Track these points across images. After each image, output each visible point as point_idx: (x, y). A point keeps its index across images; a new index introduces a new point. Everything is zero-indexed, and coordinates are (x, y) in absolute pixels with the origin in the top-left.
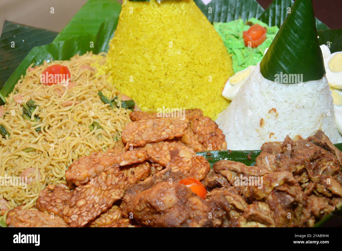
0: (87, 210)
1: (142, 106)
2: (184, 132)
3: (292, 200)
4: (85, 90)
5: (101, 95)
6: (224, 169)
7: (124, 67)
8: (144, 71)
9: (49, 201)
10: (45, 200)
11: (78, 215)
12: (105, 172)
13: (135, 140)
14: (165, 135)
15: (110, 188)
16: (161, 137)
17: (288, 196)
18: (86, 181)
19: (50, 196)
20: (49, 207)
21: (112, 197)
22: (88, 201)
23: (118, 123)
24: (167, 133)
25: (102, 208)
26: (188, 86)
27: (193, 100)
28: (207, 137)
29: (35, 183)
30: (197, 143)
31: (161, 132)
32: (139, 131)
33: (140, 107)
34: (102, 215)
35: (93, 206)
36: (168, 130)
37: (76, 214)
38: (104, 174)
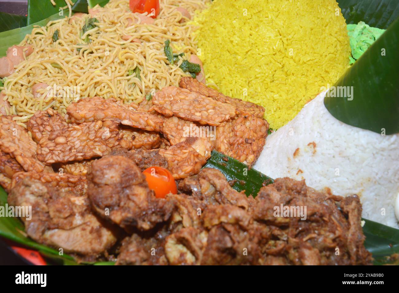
0: (63, 150)
1: (209, 77)
2: (220, 124)
3: (229, 245)
4: (156, 32)
5: (168, 44)
6: (204, 178)
7: (212, 26)
8: (227, 38)
9: (40, 124)
10: (36, 121)
11: (50, 150)
12: (103, 122)
13: (163, 107)
14: (197, 116)
15: (97, 139)
16: (192, 117)
17: (227, 238)
18: (80, 122)
19: (44, 120)
20: (35, 129)
21: (94, 150)
22: (69, 142)
23: (163, 81)
24: (202, 116)
25: (78, 156)
26: (266, 78)
27: (265, 96)
28: (238, 141)
29: (39, 100)
30: (225, 141)
31: (197, 111)
32: (174, 100)
33: (207, 77)
34: (77, 164)
35: (70, 149)
36: (205, 112)
37: (48, 148)
38: (100, 123)
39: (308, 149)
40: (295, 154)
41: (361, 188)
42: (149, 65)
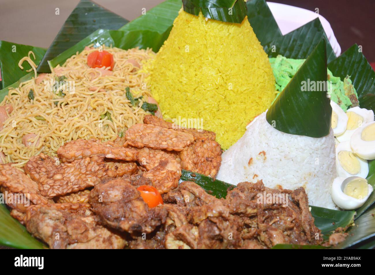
0: (61, 184)
1: (165, 114)
2: (183, 148)
3: (217, 232)
4: (116, 81)
5: (128, 89)
6: (185, 189)
7: (162, 72)
8: (176, 80)
9: (35, 167)
10: (32, 165)
11: (50, 186)
12: (90, 158)
13: (135, 141)
14: (164, 145)
15: (88, 173)
16: (160, 146)
17: (215, 228)
18: (71, 160)
19: (39, 164)
20: (33, 171)
21: (87, 182)
22: (65, 178)
23: (130, 121)
24: (168, 144)
25: (74, 188)
26: (213, 108)
27: (214, 123)
28: (200, 160)
29: (31, 148)
30: (190, 162)
31: (163, 141)
32: (143, 134)
33: (163, 113)
34: (73, 195)
35: (67, 183)
36: (170, 141)
37: (49, 185)
38: (88, 159)
39: (259, 157)
40: (249, 163)
41: (305, 182)
42: (117, 109)
